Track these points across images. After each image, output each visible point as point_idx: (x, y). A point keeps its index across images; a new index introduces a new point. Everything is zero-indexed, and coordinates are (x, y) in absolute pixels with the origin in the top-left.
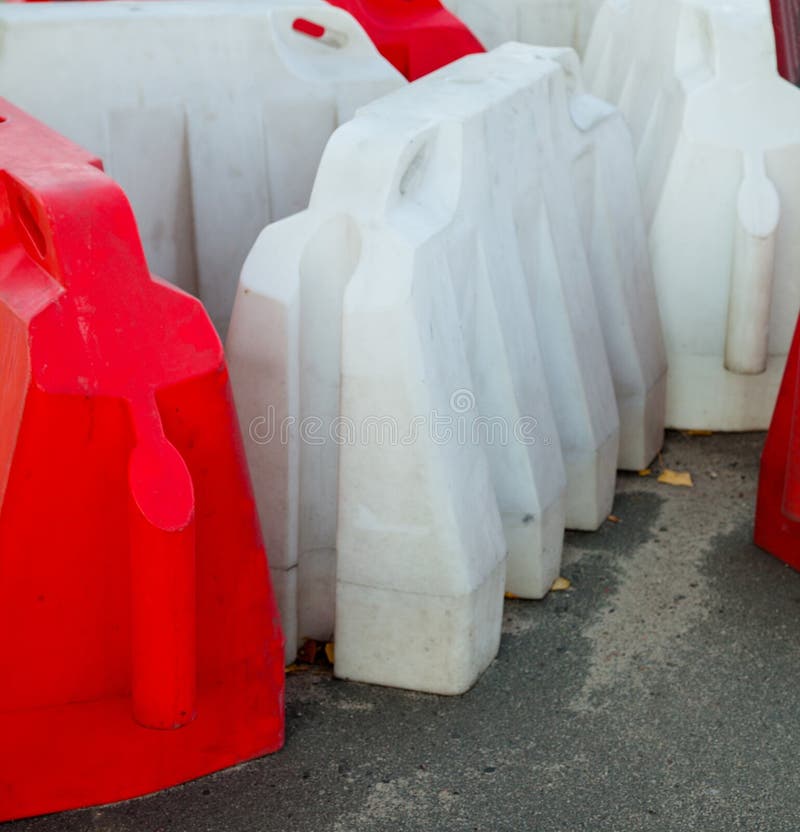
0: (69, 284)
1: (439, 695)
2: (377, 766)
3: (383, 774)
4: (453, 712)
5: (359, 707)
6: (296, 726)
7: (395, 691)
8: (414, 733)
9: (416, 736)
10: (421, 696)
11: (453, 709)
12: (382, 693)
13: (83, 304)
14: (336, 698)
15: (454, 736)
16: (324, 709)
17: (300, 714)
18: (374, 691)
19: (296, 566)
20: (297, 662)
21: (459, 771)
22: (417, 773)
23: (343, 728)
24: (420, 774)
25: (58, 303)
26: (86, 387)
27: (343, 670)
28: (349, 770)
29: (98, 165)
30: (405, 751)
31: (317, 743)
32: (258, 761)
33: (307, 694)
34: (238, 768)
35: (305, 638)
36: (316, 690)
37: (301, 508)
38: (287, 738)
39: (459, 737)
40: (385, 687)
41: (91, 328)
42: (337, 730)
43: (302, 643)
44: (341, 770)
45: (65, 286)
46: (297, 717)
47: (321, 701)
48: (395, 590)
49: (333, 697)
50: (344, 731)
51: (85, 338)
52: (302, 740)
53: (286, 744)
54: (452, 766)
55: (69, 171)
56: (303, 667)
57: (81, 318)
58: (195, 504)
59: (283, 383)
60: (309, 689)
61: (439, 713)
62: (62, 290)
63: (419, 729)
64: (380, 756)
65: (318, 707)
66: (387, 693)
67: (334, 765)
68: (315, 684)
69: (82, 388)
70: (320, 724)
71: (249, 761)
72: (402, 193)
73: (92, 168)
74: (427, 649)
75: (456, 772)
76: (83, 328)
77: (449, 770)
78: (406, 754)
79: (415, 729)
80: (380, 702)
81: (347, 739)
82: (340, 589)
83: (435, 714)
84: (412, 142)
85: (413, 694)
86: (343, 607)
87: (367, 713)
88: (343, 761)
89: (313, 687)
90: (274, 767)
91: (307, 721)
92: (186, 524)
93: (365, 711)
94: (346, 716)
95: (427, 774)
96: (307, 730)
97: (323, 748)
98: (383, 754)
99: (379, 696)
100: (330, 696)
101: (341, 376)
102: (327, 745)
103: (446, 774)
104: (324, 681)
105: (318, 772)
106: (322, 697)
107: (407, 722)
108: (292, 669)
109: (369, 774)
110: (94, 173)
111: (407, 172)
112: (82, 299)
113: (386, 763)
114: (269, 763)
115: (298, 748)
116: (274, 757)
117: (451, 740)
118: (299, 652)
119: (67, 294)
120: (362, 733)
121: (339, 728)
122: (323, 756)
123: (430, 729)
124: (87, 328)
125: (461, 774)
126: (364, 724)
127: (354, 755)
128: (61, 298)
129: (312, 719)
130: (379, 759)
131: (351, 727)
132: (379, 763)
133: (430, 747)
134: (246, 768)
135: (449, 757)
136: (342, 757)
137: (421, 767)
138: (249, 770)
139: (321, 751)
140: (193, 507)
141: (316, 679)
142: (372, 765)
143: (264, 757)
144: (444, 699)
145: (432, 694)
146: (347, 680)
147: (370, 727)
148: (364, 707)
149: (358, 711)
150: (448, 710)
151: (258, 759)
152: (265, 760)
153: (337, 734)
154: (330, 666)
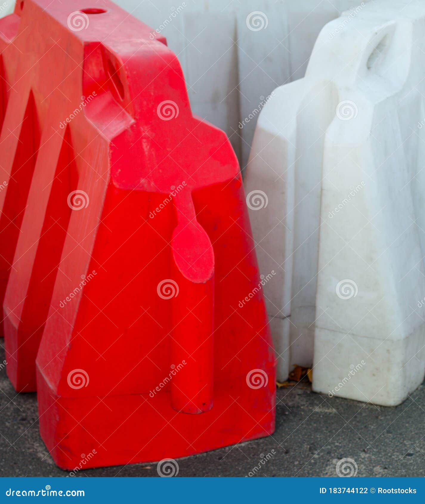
0: (137, 118)
1: (381, 406)
2: (335, 449)
3: (339, 453)
4: (389, 417)
5: (326, 411)
6: (284, 420)
7: (352, 402)
8: (362, 429)
9: (363, 430)
10: (369, 406)
11: (389, 415)
12: (343, 402)
13: (146, 131)
14: (312, 404)
15: (389, 432)
16: (303, 410)
17: (287, 413)
18: (338, 401)
19: (289, 316)
20: (289, 380)
21: (389, 454)
22: (361, 454)
23: (315, 423)
24: (363, 455)
25: (130, 130)
26: (146, 186)
27: (318, 386)
28: (316, 450)
29: (163, 41)
30: (355, 440)
31: (296, 432)
32: (256, 441)
33: (293, 401)
34: (243, 445)
35: (294, 365)
36: (299, 399)
37: (293, 278)
38: (277, 428)
39: (391, 433)
40: (345, 399)
41: (151, 147)
42: (311, 425)
43: (293, 368)
44: (310, 449)
45: (135, 119)
46: (286, 415)
47: (302, 405)
48: (353, 335)
49: (310, 404)
50: (315, 425)
51: (146, 153)
52: (287, 429)
53: (276, 431)
54: (385, 451)
55: (142, 44)
56: (292, 384)
57: (144, 140)
58: (215, 266)
59: (283, 193)
60: (295, 397)
61: (380, 417)
62: (133, 121)
63: (365, 427)
64: (337, 442)
65: (299, 409)
66: (346, 403)
67: (306, 446)
68: (298, 395)
69: (143, 187)
70: (300, 420)
71: (250, 441)
72: (369, 68)
73: (159, 42)
74: (374, 375)
75: (387, 455)
76: (146, 147)
77: (383, 454)
78: (355, 442)
79: (363, 427)
80: (341, 408)
81: (316, 430)
82: (317, 332)
83: (377, 417)
84: (376, 33)
85: (364, 405)
86: (319, 344)
87: (331, 415)
88: (313, 444)
89: (297, 397)
90: (267, 445)
91: (291, 418)
92: (208, 279)
93: (330, 413)
94: (318, 416)
95: (367, 455)
96: (291, 423)
97: (300, 435)
98: (340, 441)
99: (340, 404)
100: (308, 403)
101: (322, 190)
102: (303, 433)
103: (380, 456)
104: (305, 393)
105: (295, 450)
106: (302, 403)
107: (358, 422)
108: (285, 384)
109: (329, 453)
110: (159, 46)
111: (372, 54)
112: (146, 127)
113: (341, 447)
114: (263, 443)
115: (283, 434)
116: (267, 439)
117: (386, 435)
118: (290, 374)
119: (136, 124)
120: (327, 428)
121: (312, 423)
122: (299, 440)
123: (372, 427)
124: (148, 147)
125: (390, 457)
126: (329, 421)
127: (320, 440)
128: (132, 127)
129: (295, 416)
130: (337, 444)
131: (320, 423)
132: (336, 446)
133: (371, 438)
134: (248, 445)
135: (383, 445)
136: (312, 442)
137: (364, 451)
138: (250, 446)
139: (299, 437)
140: (214, 268)
141: (300, 392)
142: (332, 447)
143: (261, 438)
144: (384, 408)
145: (377, 405)
146: (320, 393)
147: (333, 423)
148: (330, 411)
149: (326, 413)
150: (386, 416)
151: (257, 439)
152: (261, 441)
153: (310, 427)
154: (309, 383)
